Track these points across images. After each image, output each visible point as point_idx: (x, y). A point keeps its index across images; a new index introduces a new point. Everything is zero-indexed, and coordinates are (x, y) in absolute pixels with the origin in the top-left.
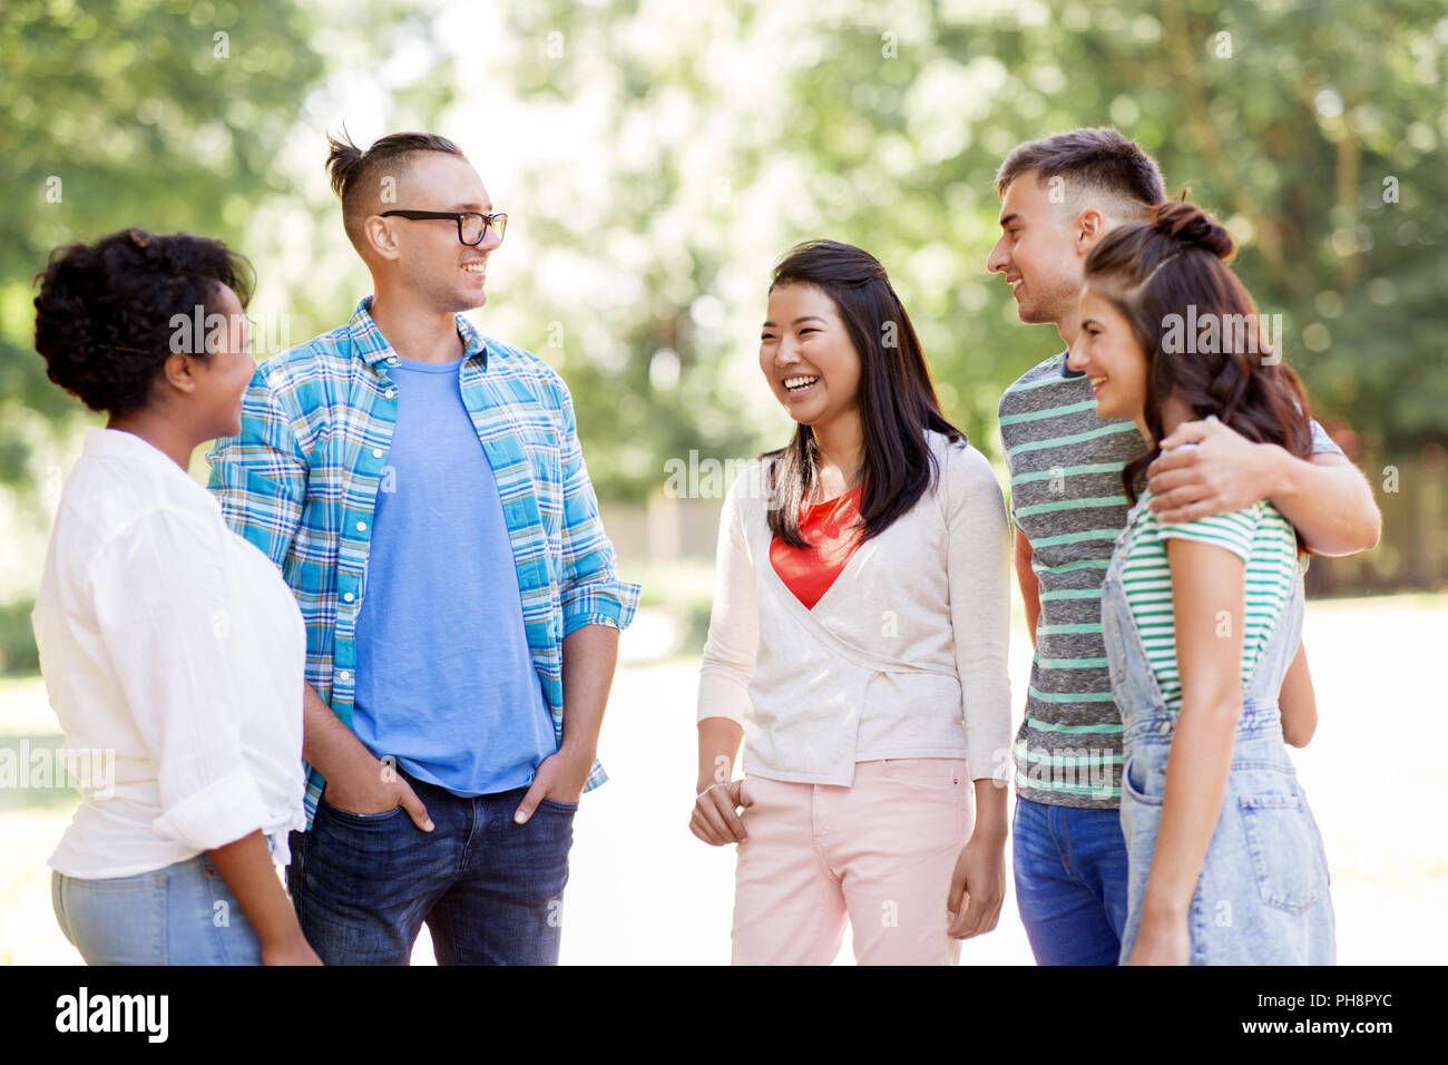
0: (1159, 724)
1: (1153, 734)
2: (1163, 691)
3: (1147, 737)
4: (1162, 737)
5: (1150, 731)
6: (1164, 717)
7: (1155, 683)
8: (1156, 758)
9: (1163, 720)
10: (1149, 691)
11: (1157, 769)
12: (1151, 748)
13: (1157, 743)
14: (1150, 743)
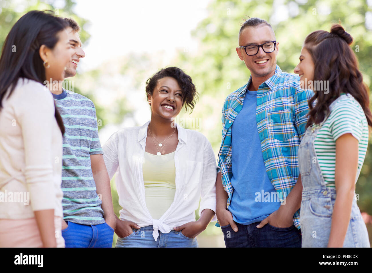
0: (323, 191)
1: (321, 194)
2: (325, 181)
3: (318, 195)
4: (324, 195)
5: (320, 193)
6: (325, 189)
7: (322, 178)
8: (322, 202)
9: (324, 190)
10: (320, 180)
11: (323, 206)
12: (320, 199)
13: (322, 197)
14: (320, 197)
